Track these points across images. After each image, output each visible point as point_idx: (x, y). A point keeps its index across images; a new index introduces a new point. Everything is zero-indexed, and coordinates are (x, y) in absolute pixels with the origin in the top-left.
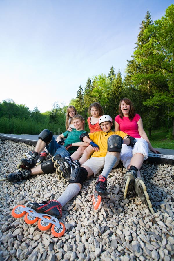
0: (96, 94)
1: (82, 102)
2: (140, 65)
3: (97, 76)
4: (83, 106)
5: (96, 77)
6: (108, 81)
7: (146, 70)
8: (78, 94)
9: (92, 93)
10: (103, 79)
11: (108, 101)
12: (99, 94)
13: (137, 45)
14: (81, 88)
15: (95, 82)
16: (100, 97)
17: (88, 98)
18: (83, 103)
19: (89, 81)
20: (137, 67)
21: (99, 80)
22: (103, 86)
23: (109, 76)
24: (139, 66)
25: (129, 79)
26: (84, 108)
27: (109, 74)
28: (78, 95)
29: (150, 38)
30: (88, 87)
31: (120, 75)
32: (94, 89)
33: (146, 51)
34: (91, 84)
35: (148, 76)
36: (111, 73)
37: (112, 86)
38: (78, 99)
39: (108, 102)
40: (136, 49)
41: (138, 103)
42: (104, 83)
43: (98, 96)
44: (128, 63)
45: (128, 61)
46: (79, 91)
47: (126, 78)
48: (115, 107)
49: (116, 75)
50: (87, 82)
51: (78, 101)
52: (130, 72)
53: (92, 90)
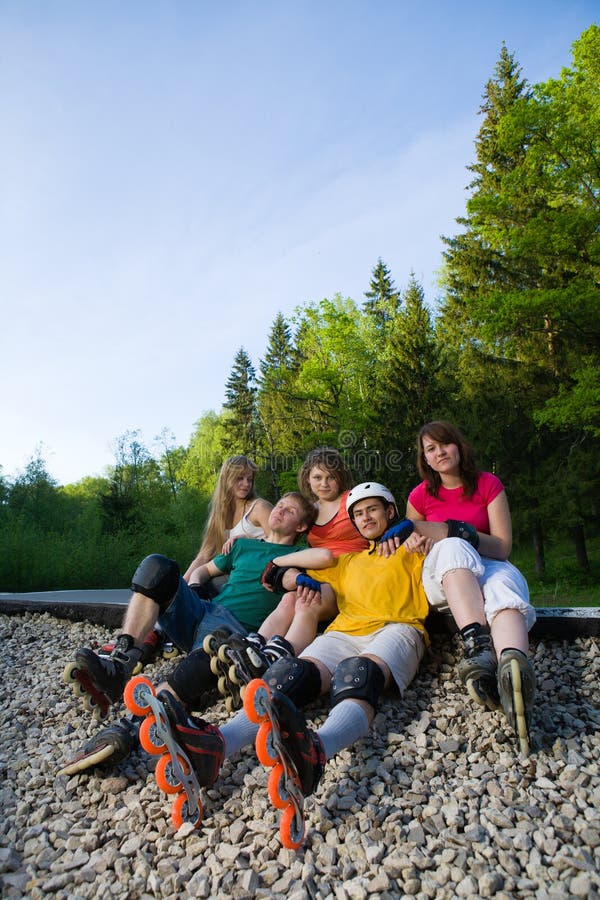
0: (319, 387)
1: (252, 427)
2: (498, 254)
3: (314, 308)
4: (260, 444)
5: (310, 312)
6: (364, 327)
7: (529, 272)
8: (234, 392)
9: (298, 382)
10: (346, 319)
11: (375, 414)
12: (333, 388)
13: (477, 176)
14: (243, 361)
15: (309, 332)
16: (336, 397)
17: (278, 405)
18: (258, 432)
19: (280, 331)
20: (486, 263)
21: (326, 325)
22: (345, 351)
23: (371, 304)
24: (495, 258)
25: (459, 317)
26: (265, 454)
27: (368, 295)
28: (233, 397)
29: (525, 146)
30: (277, 355)
31: (416, 297)
32: (305, 366)
33: (517, 196)
34: (291, 341)
35: (537, 301)
36: (378, 290)
37: (388, 348)
38: (231, 414)
39: (371, 418)
40: (477, 189)
41: (512, 417)
42: (351, 335)
43: (328, 393)
44: (449, 247)
45: (446, 241)
46: (238, 378)
47: (444, 311)
48: (408, 442)
49: (401, 297)
50: (270, 332)
51: (233, 423)
52: (458, 285)
53: (295, 370)
